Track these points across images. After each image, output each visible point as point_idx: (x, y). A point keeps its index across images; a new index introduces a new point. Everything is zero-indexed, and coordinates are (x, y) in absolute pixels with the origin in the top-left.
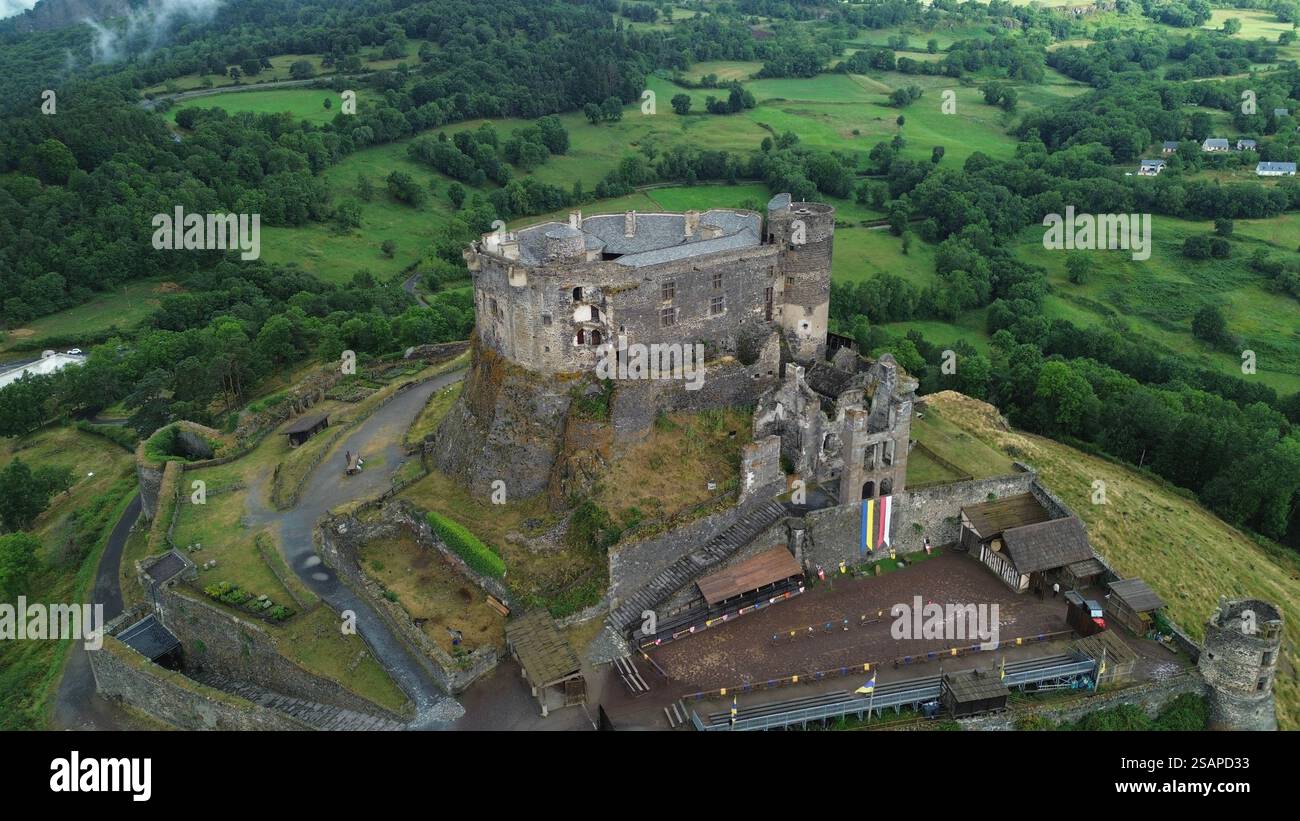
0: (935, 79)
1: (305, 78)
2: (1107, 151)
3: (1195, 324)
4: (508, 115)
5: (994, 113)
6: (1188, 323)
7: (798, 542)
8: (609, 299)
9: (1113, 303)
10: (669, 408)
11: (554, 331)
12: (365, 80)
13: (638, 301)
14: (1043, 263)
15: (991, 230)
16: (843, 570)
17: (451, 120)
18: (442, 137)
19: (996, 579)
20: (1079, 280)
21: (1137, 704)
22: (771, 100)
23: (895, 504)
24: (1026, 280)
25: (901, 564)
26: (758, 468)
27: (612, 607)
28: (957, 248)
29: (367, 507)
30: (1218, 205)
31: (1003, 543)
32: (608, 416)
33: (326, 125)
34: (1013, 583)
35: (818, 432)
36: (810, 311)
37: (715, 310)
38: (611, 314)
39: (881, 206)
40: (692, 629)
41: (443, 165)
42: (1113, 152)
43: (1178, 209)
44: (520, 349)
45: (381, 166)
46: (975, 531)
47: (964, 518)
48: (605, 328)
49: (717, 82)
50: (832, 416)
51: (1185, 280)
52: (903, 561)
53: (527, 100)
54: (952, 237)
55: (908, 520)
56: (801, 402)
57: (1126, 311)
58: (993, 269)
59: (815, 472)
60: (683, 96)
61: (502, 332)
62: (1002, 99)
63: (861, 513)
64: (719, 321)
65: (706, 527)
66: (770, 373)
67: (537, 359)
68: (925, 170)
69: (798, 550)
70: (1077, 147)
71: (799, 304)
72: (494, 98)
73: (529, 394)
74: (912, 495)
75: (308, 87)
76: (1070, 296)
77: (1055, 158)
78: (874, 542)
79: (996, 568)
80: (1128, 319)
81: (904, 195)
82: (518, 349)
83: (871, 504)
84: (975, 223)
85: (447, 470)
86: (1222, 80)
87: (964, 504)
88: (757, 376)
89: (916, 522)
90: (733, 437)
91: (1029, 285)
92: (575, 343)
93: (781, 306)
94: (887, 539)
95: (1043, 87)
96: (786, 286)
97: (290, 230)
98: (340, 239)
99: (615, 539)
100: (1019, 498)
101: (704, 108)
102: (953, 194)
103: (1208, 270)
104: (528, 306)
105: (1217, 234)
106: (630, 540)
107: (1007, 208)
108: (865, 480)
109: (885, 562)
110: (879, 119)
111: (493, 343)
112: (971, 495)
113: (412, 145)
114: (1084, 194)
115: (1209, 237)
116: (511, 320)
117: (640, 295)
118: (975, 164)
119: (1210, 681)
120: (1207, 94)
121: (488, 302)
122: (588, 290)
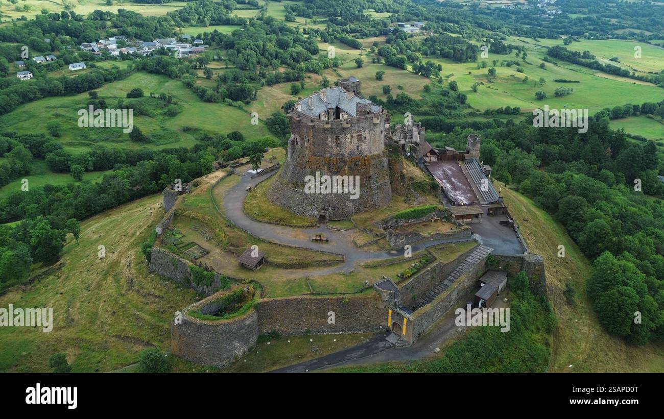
3: (131, 137)
9: (85, 140)
44: (374, 148)
57: (96, 141)
80: (100, 144)
111: (356, 154)
116: (370, 139)
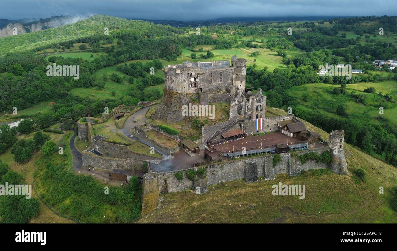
0: (264, 49)
1: (84, 49)
2: (312, 67)
3: (337, 111)
4: (144, 59)
5: (280, 58)
6: (335, 111)
7: (242, 127)
8: (199, 75)
9: (315, 106)
10: (212, 101)
11: (186, 83)
12: (102, 50)
13: (204, 77)
14: (296, 96)
15: (281, 88)
16: (252, 135)
17: (128, 60)
18: (126, 65)
19: (286, 136)
20: (306, 100)
21: (316, 152)
22: (218, 55)
23: (263, 120)
24: (292, 100)
25: (265, 134)
26: (233, 112)
27: (203, 141)
28: (272, 92)
29: (142, 126)
30: (342, 80)
31: (287, 127)
32: (199, 101)
33: (92, 61)
34: (289, 136)
35: (245, 105)
36: (241, 82)
37: (221, 81)
38: (199, 79)
39: (251, 82)
40: (221, 143)
41: (126, 72)
42: (313, 68)
43: (331, 82)
45: (109, 72)
46: (281, 126)
47: (278, 124)
48: (198, 82)
49: (203, 50)
50: (248, 101)
51: (334, 100)
52: (265, 133)
53: (150, 55)
54: (271, 90)
55: (266, 124)
56: (241, 99)
57: (318, 108)
58: (283, 98)
59: (245, 115)
60: (194, 54)
61: (173, 85)
62: (283, 55)
63: (256, 122)
64: (222, 84)
65: (222, 124)
66: (233, 95)
67: (182, 90)
68: (262, 73)
69: (242, 129)
70: (304, 66)
71: (239, 80)
72: (140, 54)
73: (180, 98)
74: (267, 118)
75: (85, 52)
76: (304, 105)
77: (298, 69)
78: (259, 129)
79: (286, 134)
80: (320, 110)
81: (257, 79)
82: (177, 88)
83: (258, 119)
84: (277, 86)
85: (159, 119)
86: (342, 49)
87: (278, 121)
88: (231, 95)
89: (268, 125)
90: (226, 108)
91: (292, 101)
92: (191, 86)
93: (235, 81)
94: (261, 128)
95: (293, 52)
96: (236, 77)
97: (85, 89)
98: (99, 91)
99: (203, 125)
100: (290, 120)
101: (200, 57)
102: (271, 78)
103: (340, 96)
104: (180, 78)
105: (342, 88)
106: (206, 125)
107: (286, 82)
108: (256, 114)
109: (261, 133)
110: (249, 60)
111: (171, 88)
112: (279, 119)
113: (118, 67)
114: (306, 78)
115: (340, 89)
116: (176, 82)
117: (205, 76)
118: (275, 71)
119: (331, 147)
120: (338, 52)
121: (170, 79)
122: (194, 74)
